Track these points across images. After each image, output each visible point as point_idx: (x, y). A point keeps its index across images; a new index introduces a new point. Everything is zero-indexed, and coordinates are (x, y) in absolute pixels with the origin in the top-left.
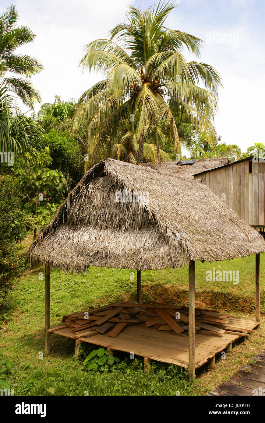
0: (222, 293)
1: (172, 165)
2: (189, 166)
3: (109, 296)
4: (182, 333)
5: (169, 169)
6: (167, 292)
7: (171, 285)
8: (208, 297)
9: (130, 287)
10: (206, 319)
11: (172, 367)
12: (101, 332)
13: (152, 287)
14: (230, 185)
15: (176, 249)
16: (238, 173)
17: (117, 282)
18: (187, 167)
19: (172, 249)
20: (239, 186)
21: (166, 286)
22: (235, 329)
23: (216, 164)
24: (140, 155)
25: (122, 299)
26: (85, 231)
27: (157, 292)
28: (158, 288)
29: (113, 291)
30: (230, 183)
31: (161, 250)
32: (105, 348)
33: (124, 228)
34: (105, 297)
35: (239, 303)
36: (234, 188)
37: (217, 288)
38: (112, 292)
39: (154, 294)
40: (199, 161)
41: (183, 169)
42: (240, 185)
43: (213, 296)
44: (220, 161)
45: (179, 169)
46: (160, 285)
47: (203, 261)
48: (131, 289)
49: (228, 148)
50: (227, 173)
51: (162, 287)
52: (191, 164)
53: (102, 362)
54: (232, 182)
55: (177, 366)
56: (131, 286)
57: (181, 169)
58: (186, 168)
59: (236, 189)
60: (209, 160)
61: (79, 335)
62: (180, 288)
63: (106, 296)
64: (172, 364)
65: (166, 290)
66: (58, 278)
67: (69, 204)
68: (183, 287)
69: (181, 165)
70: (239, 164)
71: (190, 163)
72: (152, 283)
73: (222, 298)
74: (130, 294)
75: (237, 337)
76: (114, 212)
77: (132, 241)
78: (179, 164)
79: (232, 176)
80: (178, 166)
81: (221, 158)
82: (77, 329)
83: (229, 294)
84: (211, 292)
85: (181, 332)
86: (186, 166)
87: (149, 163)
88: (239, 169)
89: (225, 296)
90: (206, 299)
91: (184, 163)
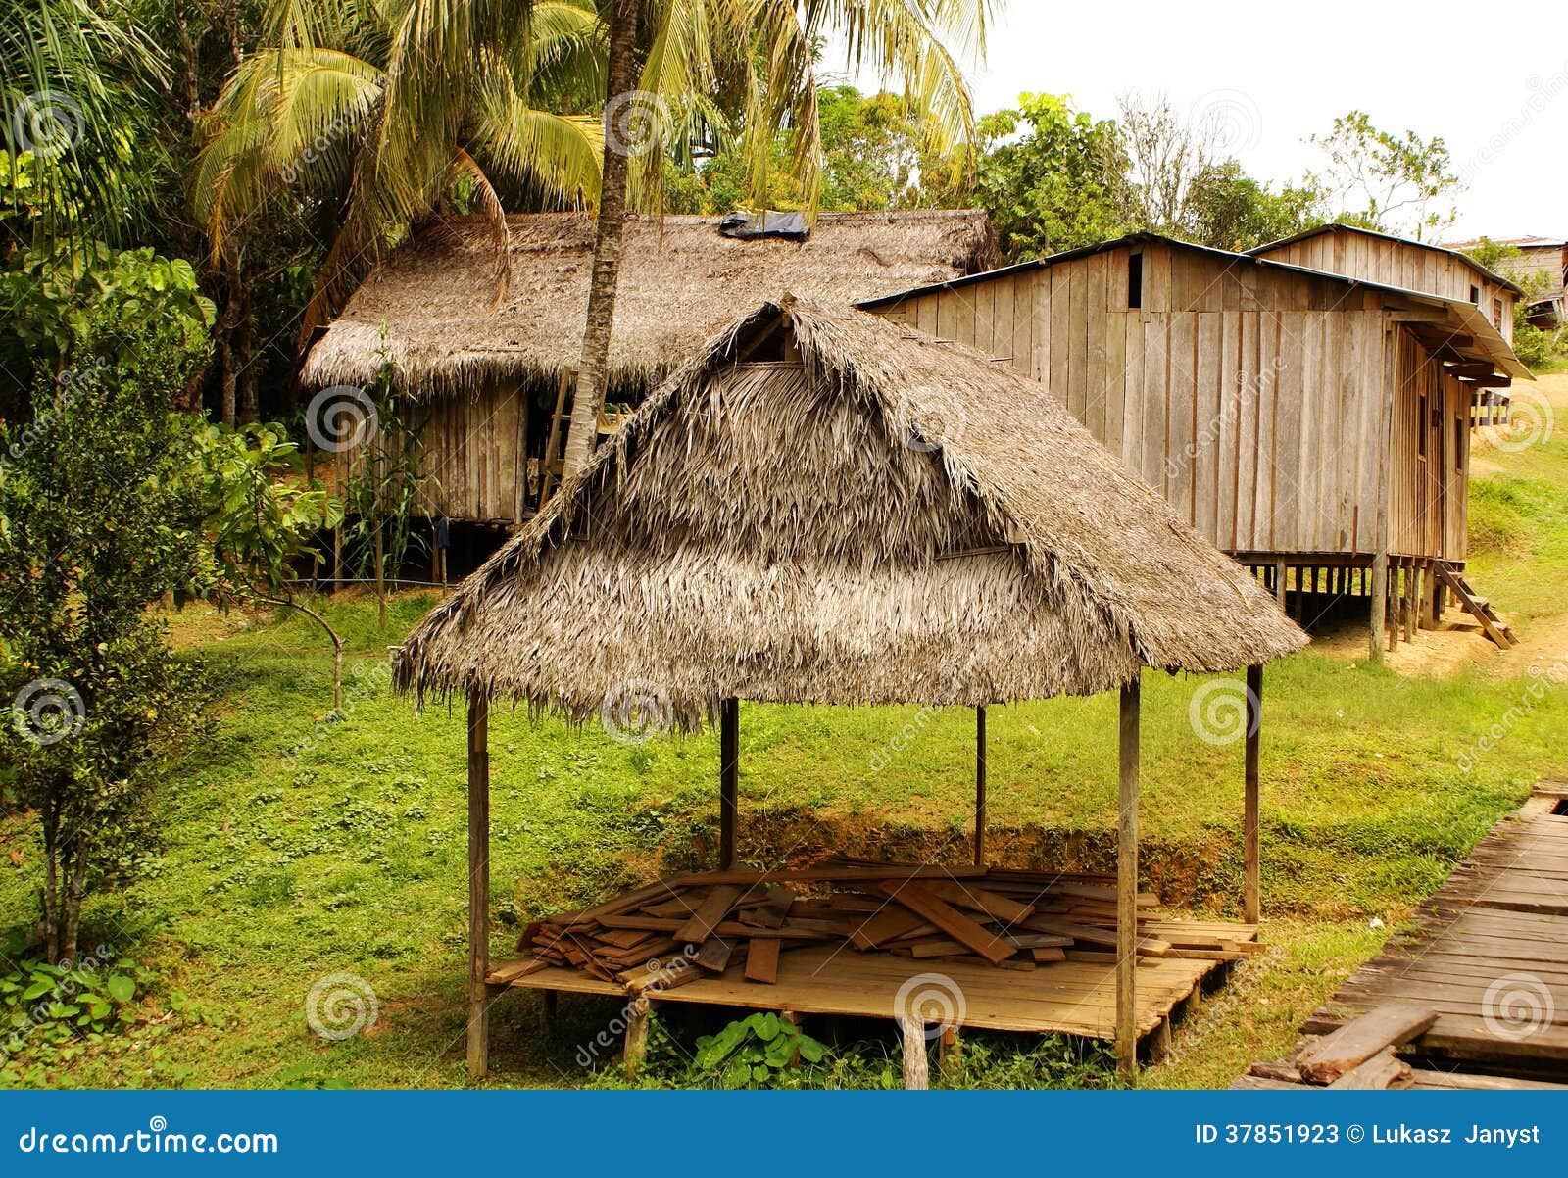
0: (1078, 833)
1: (691, 236)
2: (787, 246)
3: (568, 870)
4: (1011, 958)
5: (682, 256)
6: (830, 841)
7: (847, 809)
8: (1016, 850)
9: (654, 821)
10: (1080, 910)
11: (1056, 1041)
12: (714, 967)
13: (757, 821)
14: (1034, 359)
15: (1090, 629)
16: (1077, 305)
17: (582, 805)
18: (777, 250)
19: (1077, 630)
20: (1076, 370)
21: (823, 815)
22: (1196, 942)
23: (929, 240)
24: (614, 198)
25: (630, 877)
26: (695, 569)
27: (783, 842)
28: (785, 825)
29: (579, 846)
30: (1035, 351)
31: (1033, 635)
32: (778, 1013)
33: (870, 556)
34: (552, 873)
35: (1148, 868)
36: (1054, 375)
37: (1049, 814)
38: (577, 852)
39: (769, 850)
40: (840, 222)
41: (759, 261)
42: (1084, 361)
43: (1039, 844)
44: (947, 230)
45: (737, 258)
46: (794, 810)
47: (1172, 671)
48: (661, 835)
49: (873, 111)
50: (1024, 299)
51: (808, 817)
52: (799, 238)
53: (780, 1057)
54: (1046, 350)
55: (1073, 1036)
56: (661, 820)
57: (747, 260)
58: (776, 258)
59: (1064, 380)
60: (891, 222)
61: (641, 980)
62: (891, 817)
63: (554, 866)
64: (1052, 1032)
65: (827, 830)
66: (265, 802)
67: (624, 462)
68: (901, 816)
69: (747, 238)
70: (1081, 263)
71: (791, 230)
72: (758, 806)
73: (1079, 851)
74: (659, 854)
75: (1212, 964)
76: (834, 500)
77: (910, 606)
78: (731, 232)
79: (1047, 319)
80: (728, 243)
81: (950, 213)
82: (622, 961)
83: (1105, 835)
84: (1030, 828)
85: (1007, 955)
86: (773, 243)
87: (565, 216)
88: (1082, 290)
89: (1092, 845)
90: (1009, 858)
91: (758, 229)
